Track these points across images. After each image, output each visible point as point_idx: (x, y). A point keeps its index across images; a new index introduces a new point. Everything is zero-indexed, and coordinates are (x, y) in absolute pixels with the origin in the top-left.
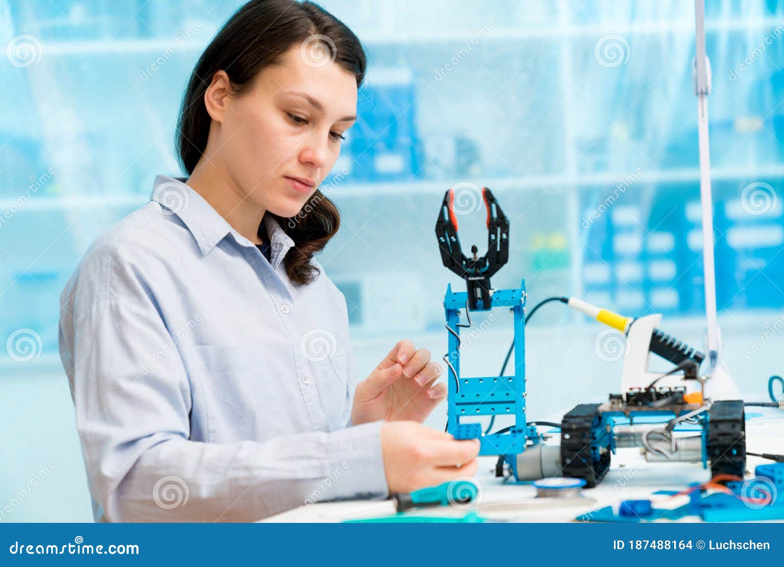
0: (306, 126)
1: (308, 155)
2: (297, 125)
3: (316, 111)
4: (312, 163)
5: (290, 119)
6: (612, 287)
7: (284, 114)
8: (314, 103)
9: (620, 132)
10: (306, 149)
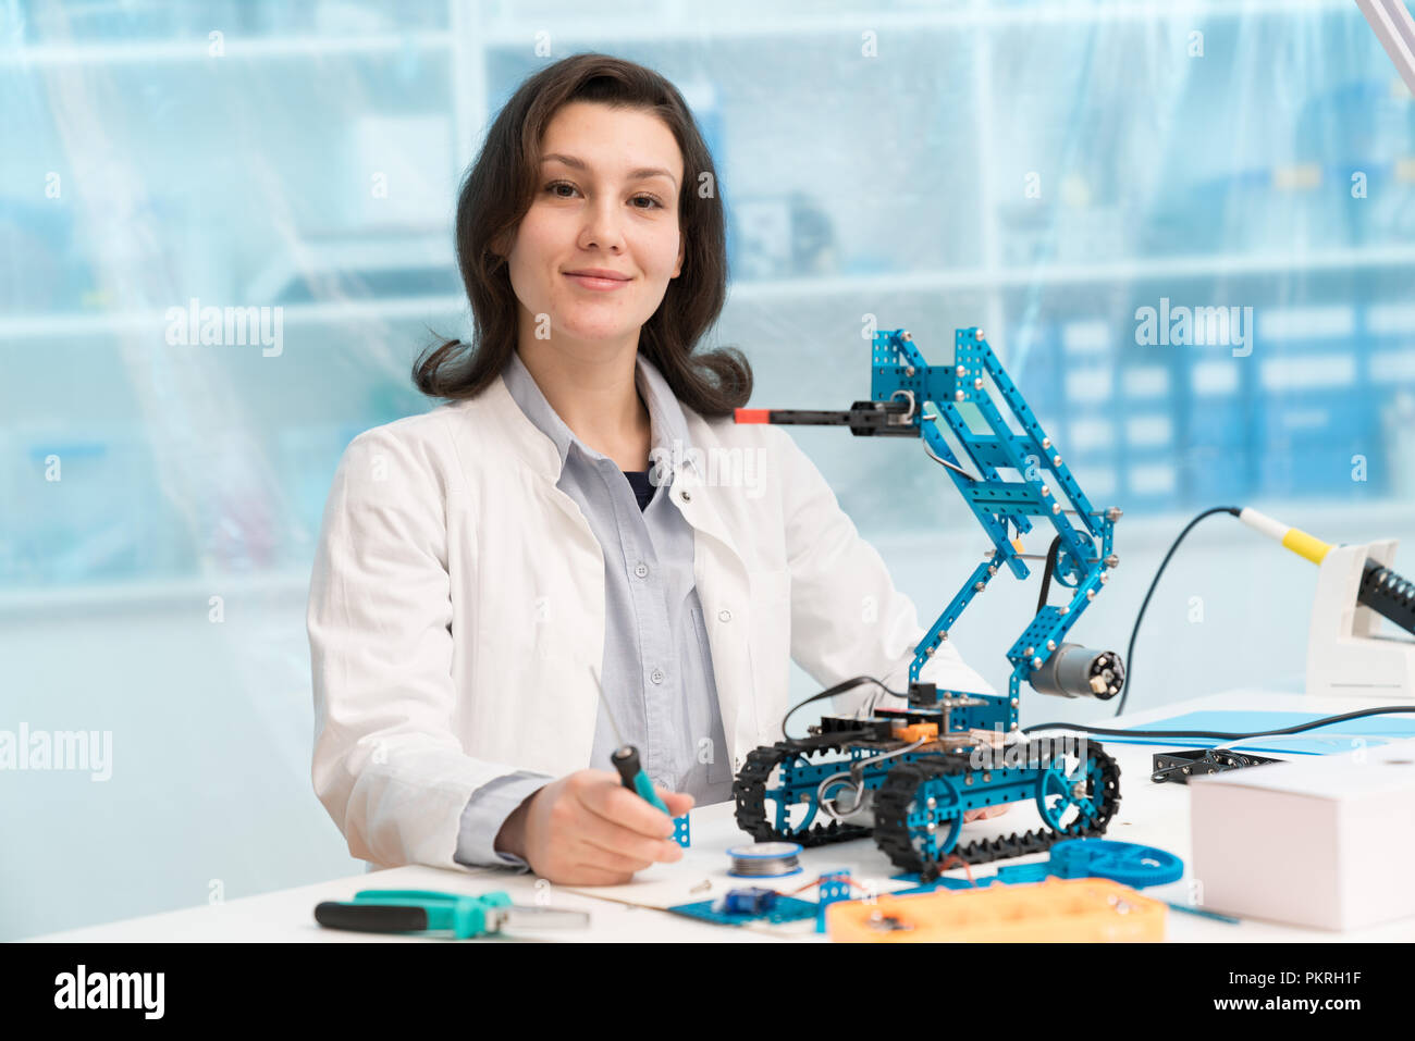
9: (1075, 191)
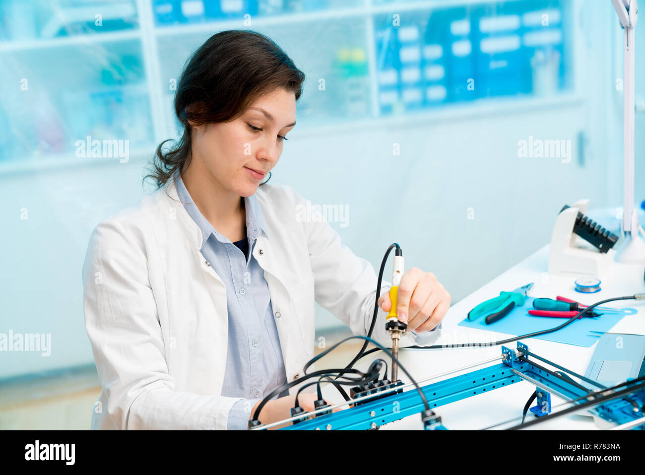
0: (261, 132)
1: (263, 155)
2: (255, 132)
3: (268, 121)
4: (265, 159)
5: (250, 128)
6: (399, 87)
7: (245, 124)
8: (267, 115)
10: (261, 150)
